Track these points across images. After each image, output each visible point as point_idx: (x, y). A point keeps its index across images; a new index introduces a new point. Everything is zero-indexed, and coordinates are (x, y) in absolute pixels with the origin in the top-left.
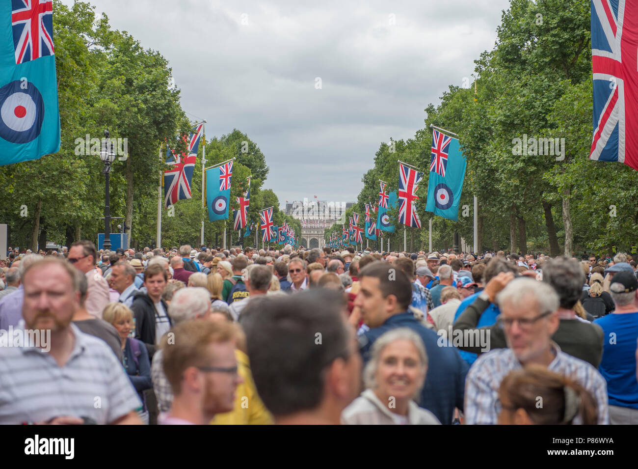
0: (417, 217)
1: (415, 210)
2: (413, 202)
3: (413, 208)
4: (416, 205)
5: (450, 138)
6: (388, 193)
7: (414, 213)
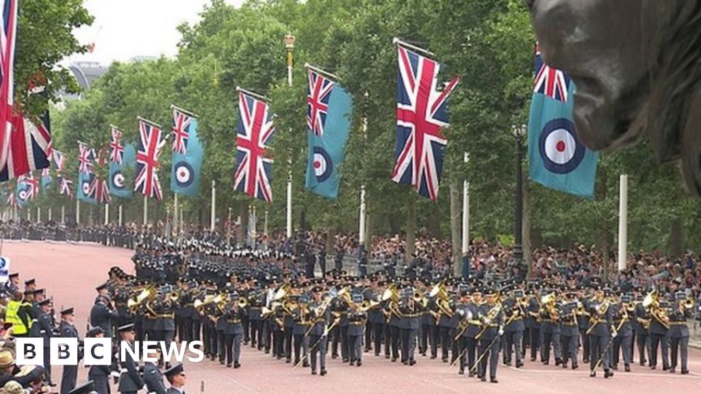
0: (159, 187)
1: (157, 179)
2: (154, 169)
3: (155, 176)
4: (158, 173)
5: (190, 118)
6: (123, 144)
7: (155, 181)
